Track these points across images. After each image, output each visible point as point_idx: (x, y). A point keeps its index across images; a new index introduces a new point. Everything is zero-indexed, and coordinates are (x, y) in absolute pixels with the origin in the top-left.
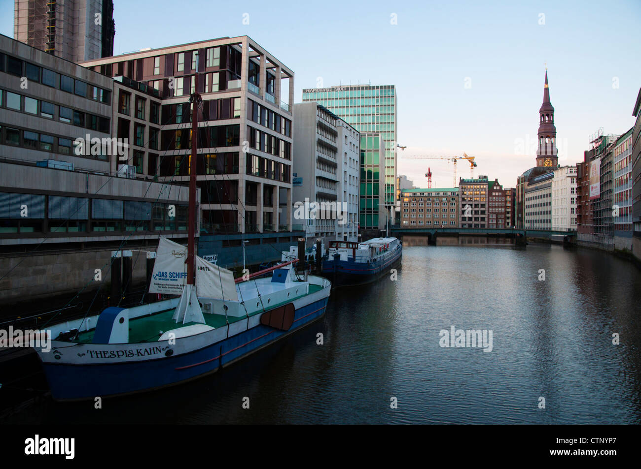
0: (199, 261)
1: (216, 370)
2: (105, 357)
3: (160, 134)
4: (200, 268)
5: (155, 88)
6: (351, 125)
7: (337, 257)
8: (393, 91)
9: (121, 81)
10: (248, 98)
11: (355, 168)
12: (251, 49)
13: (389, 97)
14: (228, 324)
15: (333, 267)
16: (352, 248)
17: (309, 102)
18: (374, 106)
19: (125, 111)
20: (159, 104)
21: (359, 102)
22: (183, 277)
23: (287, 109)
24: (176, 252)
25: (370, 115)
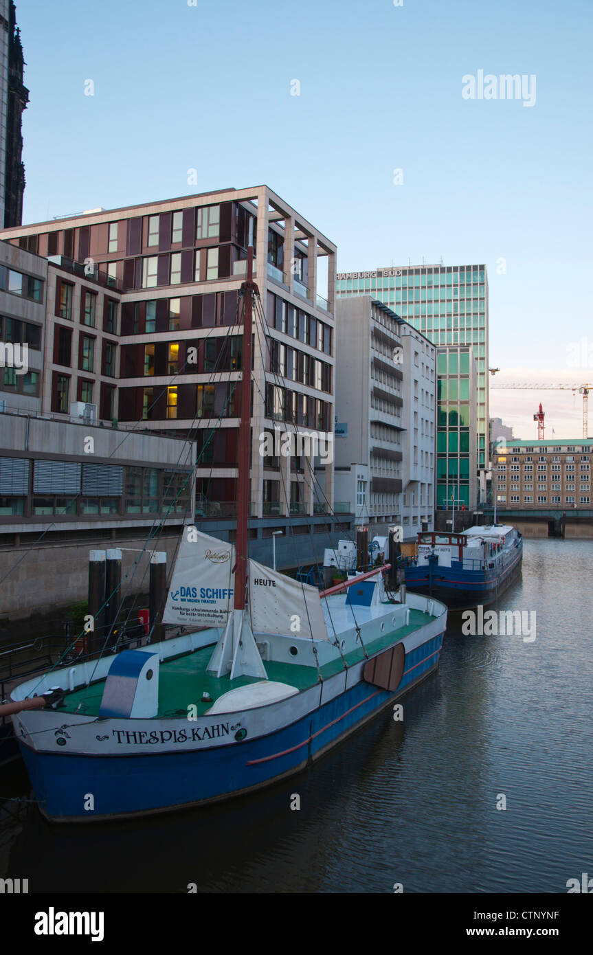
0: (256, 569)
1: (304, 764)
2: (141, 743)
3: (118, 351)
4: (258, 582)
5: (109, 273)
6: (423, 334)
7: (433, 559)
8: (482, 275)
9: (59, 263)
10: (268, 290)
11: (429, 406)
12: (271, 209)
13: (475, 284)
14: (321, 682)
15: (428, 577)
16: (458, 544)
17: (358, 294)
18: (449, 301)
19: (65, 312)
20: (117, 301)
21: (425, 295)
22: (226, 596)
23: (325, 308)
24: (213, 554)
25: (443, 316)
